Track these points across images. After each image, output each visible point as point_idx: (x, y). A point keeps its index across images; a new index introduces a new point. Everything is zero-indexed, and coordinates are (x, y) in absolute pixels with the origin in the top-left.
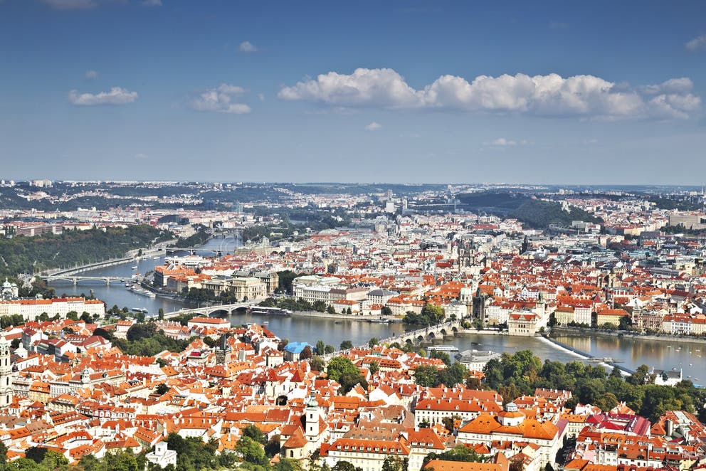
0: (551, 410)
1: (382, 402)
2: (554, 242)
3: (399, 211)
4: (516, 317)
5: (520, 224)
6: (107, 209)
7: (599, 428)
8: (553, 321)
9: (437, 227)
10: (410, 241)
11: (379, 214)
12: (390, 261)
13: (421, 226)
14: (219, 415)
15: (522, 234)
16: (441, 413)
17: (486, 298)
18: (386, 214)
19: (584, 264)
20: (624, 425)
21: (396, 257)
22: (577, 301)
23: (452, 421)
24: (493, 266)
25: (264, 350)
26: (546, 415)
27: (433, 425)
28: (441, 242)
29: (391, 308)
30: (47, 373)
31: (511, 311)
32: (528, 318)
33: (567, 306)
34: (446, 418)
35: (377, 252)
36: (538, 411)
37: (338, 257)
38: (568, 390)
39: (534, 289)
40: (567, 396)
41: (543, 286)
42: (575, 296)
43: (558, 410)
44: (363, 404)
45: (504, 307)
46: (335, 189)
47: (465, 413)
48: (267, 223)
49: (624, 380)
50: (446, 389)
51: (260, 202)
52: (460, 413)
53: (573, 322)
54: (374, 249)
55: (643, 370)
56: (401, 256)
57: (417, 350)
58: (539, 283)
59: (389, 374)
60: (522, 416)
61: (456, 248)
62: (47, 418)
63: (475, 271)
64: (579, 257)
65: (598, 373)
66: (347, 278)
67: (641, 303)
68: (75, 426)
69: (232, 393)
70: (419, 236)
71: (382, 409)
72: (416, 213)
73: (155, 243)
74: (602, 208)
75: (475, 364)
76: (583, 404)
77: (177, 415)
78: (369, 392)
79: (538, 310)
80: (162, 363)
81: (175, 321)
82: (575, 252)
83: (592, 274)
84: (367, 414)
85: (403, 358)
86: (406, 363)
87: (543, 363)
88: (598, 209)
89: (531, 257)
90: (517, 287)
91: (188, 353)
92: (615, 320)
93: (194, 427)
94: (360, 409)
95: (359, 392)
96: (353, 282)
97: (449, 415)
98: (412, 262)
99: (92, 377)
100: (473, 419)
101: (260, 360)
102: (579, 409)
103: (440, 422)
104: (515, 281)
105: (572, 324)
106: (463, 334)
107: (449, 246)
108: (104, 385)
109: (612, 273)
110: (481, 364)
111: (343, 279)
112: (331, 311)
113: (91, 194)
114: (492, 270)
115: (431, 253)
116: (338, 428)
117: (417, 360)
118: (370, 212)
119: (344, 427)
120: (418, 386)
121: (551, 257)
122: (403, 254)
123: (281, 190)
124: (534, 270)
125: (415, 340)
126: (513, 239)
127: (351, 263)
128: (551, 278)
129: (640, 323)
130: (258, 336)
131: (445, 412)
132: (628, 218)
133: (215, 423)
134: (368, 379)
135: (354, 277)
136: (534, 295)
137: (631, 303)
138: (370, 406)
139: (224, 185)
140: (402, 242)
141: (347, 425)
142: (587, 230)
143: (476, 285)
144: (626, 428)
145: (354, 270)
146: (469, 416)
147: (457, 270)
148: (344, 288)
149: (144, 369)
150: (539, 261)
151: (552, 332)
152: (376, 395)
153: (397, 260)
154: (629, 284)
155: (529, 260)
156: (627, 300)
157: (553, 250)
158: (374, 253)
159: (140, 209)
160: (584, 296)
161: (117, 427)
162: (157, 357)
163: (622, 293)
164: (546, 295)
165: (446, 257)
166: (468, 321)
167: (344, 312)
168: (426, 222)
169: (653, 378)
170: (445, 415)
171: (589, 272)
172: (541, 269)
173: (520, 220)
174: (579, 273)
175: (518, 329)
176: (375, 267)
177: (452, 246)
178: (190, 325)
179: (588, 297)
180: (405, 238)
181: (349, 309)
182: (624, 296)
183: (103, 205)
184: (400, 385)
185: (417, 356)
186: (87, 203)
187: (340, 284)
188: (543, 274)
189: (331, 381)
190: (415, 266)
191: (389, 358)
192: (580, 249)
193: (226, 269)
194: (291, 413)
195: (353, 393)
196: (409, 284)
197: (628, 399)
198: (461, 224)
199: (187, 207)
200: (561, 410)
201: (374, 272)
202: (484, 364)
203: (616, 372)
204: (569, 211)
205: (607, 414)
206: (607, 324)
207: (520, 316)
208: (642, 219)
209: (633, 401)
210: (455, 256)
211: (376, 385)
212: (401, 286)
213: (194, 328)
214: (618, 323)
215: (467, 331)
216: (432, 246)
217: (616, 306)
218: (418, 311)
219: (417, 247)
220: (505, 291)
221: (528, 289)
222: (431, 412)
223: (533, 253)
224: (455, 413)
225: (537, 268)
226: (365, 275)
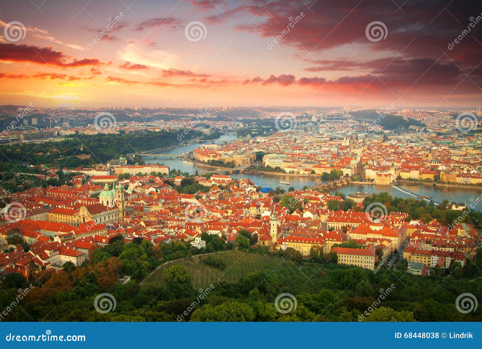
0: (398, 222)
1: (309, 218)
2: (400, 137)
3: (319, 121)
4: (380, 175)
5: (382, 127)
6: (169, 120)
7: (422, 232)
8: (399, 178)
9: (339, 129)
10: (324, 136)
11: (309, 122)
12: (314, 146)
13: (330, 128)
14: (227, 224)
15: (383, 132)
16: (340, 223)
17: (364, 165)
18: (312, 122)
19: (415, 148)
20: (435, 230)
21: (317, 144)
22: (412, 167)
23: (346, 228)
24: (368, 148)
25: (249, 192)
26: (395, 225)
27: (336, 230)
28: (341, 137)
29: (315, 170)
30: (142, 201)
31: (377, 172)
32: (386, 175)
33: (406, 169)
34: (343, 226)
35: (307, 142)
36: (391, 223)
37: (287, 145)
38: (406, 213)
39: (389, 161)
40: (406, 216)
41: (394, 159)
42: (411, 164)
43: (401, 222)
44: (300, 219)
45: (373, 170)
46: (286, 110)
47: (353, 224)
48: (250, 127)
49: (435, 207)
50: (343, 212)
51: (246, 117)
52: (350, 224)
53: (410, 178)
54: (306, 140)
55: (446, 202)
56: (320, 144)
57: (328, 192)
58: (392, 158)
59: (313, 204)
60: (382, 225)
61: (348, 140)
62: (142, 223)
63: (359, 152)
64: (413, 145)
65: (423, 204)
66: (291, 155)
67: (444, 168)
68: (156, 228)
69: (232, 213)
70: (329, 134)
71: (310, 221)
72: (327, 122)
73: (193, 138)
74: (425, 119)
75: (358, 199)
76: (414, 219)
77: (206, 223)
78: (303, 213)
79: (392, 171)
80: (198, 198)
81: (204, 177)
82: (411, 142)
83: (419, 153)
84: (303, 224)
85: (321, 196)
86: (322, 198)
87: (394, 199)
88: (423, 119)
89: (388, 144)
90: (381, 160)
91: (210, 193)
92: (431, 176)
93: (214, 229)
94: (299, 221)
95: (298, 213)
96: (295, 157)
97: (345, 224)
98: (325, 147)
99: (163, 204)
100: (357, 227)
101: (247, 196)
102: (412, 223)
103: (340, 228)
104: (380, 156)
105: (410, 179)
106: (352, 184)
107: (345, 138)
108: (169, 208)
109: (430, 152)
110: (361, 199)
111: (290, 156)
112: (284, 172)
113: (161, 113)
114: (367, 151)
115: (335, 143)
116: (287, 231)
117: (328, 197)
118: (303, 121)
119: (290, 231)
120: (329, 210)
121: (398, 144)
122: (320, 142)
123: (258, 110)
124: (389, 151)
125: (327, 187)
126: (379, 135)
127: (293, 147)
128: (398, 156)
129: (445, 178)
130: (246, 185)
131: (343, 223)
132: (439, 124)
133: (224, 228)
134: (303, 206)
135: (295, 154)
136: (389, 164)
137: (440, 168)
138: (304, 220)
139: (228, 108)
140: (320, 136)
141: (292, 229)
142: (417, 130)
143: (359, 159)
144: (436, 232)
145: (295, 151)
146: (356, 225)
147: (349, 151)
148: (290, 160)
149: (189, 200)
150: (392, 146)
151: (398, 182)
152: (307, 214)
153: (318, 146)
154: (439, 158)
155: (386, 146)
156: (438, 166)
157: (400, 141)
158: (306, 142)
159: (185, 120)
160: (415, 164)
161: (176, 228)
162: (195, 194)
163: (435, 163)
164: (396, 164)
165: (343, 144)
166: (355, 177)
167: (290, 172)
168: (332, 126)
169: (451, 206)
170: (342, 225)
171: (418, 152)
172: (393, 150)
173: (382, 125)
174: (413, 153)
175: (381, 181)
176: (307, 149)
177: (346, 139)
178: (212, 178)
179: (418, 165)
180: (322, 134)
181: (293, 171)
182: (436, 164)
183: (167, 119)
184: (319, 210)
185: (328, 195)
186: (159, 118)
187: (288, 158)
188: (394, 153)
189: (284, 207)
190: (326, 149)
191: (313, 196)
192: (414, 140)
193: (229, 150)
194: (263, 223)
195: (295, 214)
196: (324, 158)
197: (438, 217)
198: (351, 127)
199: (209, 119)
200: (403, 223)
201: (306, 152)
202: (363, 199)
203: (432, 203)
204: (408, 120)
205: (426, 224)
206: (427, 179)
207: (382, 174)
208: (446, 125)
209: (440, 218)
210: (348, 144)
211: (307, 209)
212: (320, 159)
213: (214, 180)
214: (433, 179)
215: (354, 182)
216: (336, 139)
217: (432, 169)
218: (329, 171)
219: (328, 139)
220: (375, 162)
221: (386, 161)
222: (335, 223)
223: (389, 142)
224: (348, 224)
225: (391, 150)
226: (301, 154)
